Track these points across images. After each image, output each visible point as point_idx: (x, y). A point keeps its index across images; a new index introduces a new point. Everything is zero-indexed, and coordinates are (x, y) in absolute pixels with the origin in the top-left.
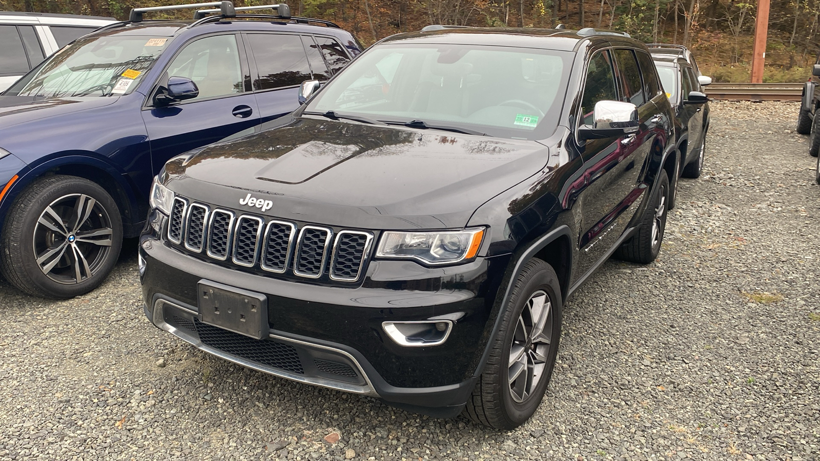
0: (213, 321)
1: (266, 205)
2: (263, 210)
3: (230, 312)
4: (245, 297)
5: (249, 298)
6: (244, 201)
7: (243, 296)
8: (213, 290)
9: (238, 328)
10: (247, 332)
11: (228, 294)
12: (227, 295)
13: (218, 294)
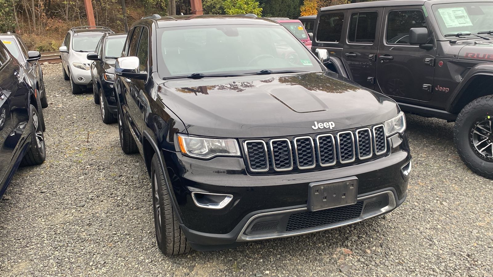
0: (322, 207)
1: (331, 125)
2: (331, 128)
3: (334, 196)
4: (346, 182)
5: (350, 181)
6: (315, 126)
7: (345, 182)
8: (324, 186)
9: (340, 203)
10: (347, 203)
11: (334, 184)
12: (333, 186)
13: (327, 187)
